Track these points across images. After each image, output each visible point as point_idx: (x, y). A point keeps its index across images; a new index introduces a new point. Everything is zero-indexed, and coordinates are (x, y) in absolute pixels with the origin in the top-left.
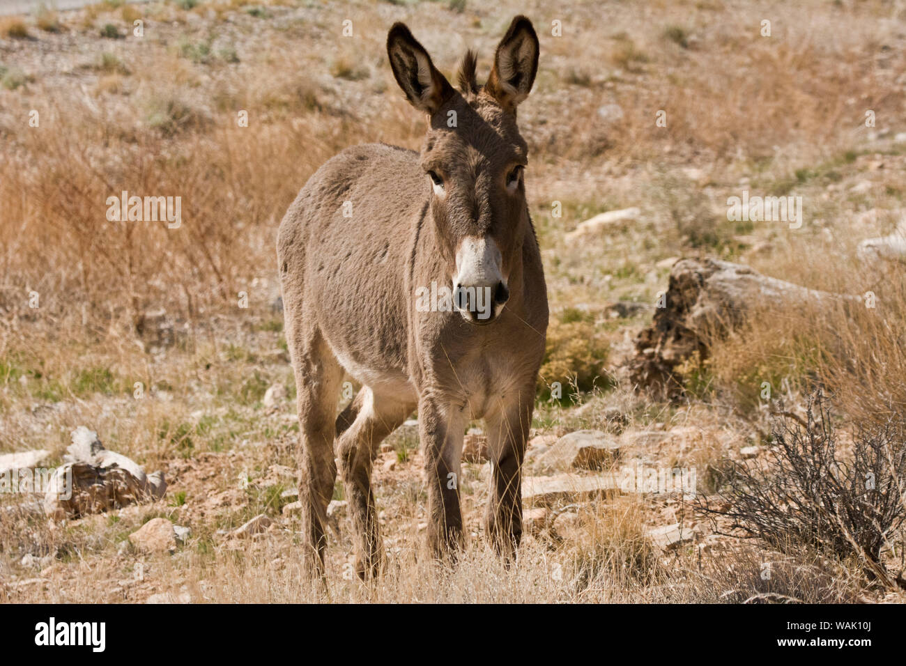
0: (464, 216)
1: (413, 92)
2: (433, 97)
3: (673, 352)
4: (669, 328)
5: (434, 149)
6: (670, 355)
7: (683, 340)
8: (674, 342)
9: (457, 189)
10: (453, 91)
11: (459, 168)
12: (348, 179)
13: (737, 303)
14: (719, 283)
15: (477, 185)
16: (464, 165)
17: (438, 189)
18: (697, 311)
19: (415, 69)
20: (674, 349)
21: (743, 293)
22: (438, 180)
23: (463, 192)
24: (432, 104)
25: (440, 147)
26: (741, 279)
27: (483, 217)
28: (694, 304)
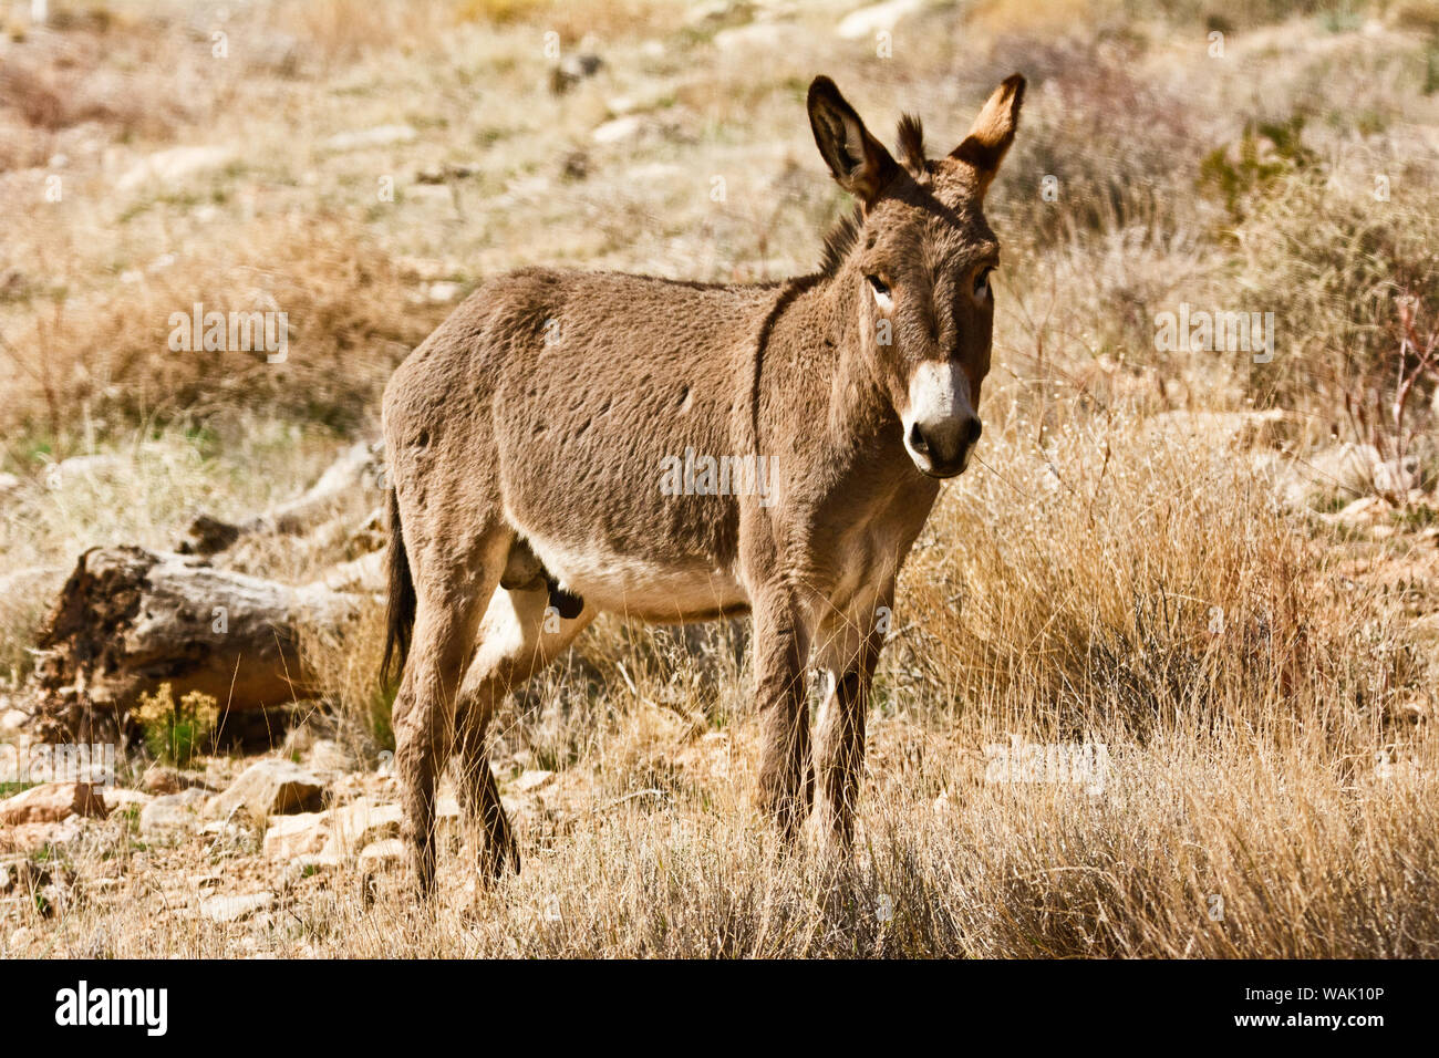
0: (918, 334)
1: (841, 168)
2: (866, 178)
3: (107, 691)
4: (95, 653)
5: (876, 247)
6: (103, 696)
7: (121, 672)
8: (106, 675)
9: (909, 301)
10: (898, 168)
11: (911, 271)
12: (546, 308)
13: (202, 612)
14: (166, 582)
15: (936, 294)
16: (918, 267)
17: (882, 299)
18: (143, 625)
19: (843, 138)
20: (107, 685)
21: (207, 596)
22: (882, 288)
23: (917, 302)
24: (865, 186)
25: (885, 244)
26: (198, 575)
27: (946, 334)
28: (136, 615)
